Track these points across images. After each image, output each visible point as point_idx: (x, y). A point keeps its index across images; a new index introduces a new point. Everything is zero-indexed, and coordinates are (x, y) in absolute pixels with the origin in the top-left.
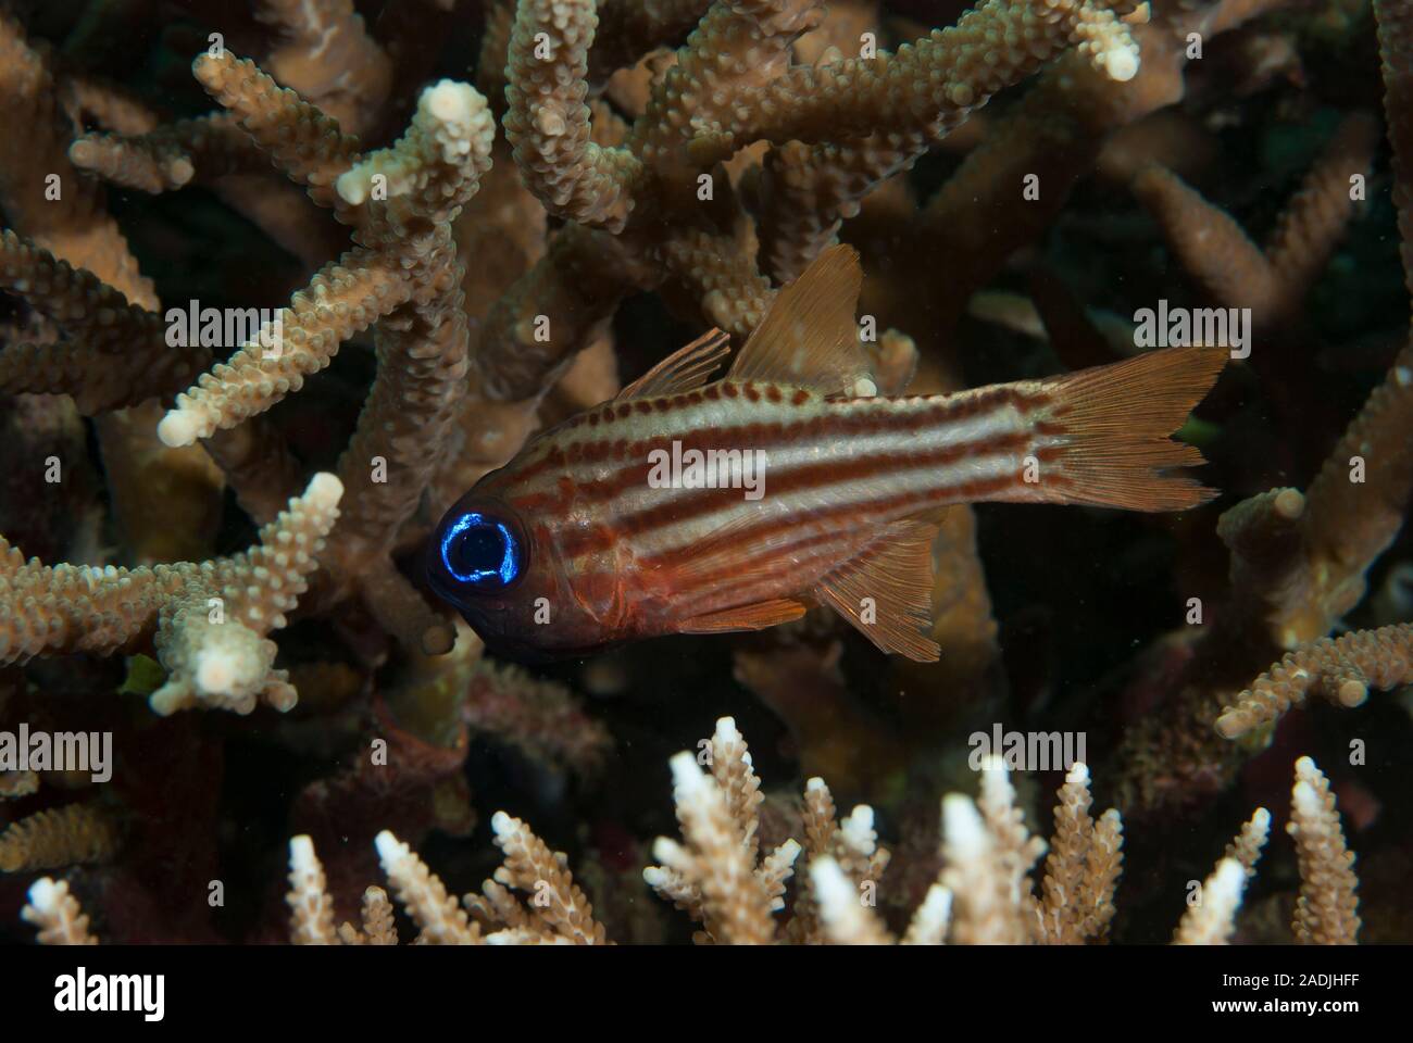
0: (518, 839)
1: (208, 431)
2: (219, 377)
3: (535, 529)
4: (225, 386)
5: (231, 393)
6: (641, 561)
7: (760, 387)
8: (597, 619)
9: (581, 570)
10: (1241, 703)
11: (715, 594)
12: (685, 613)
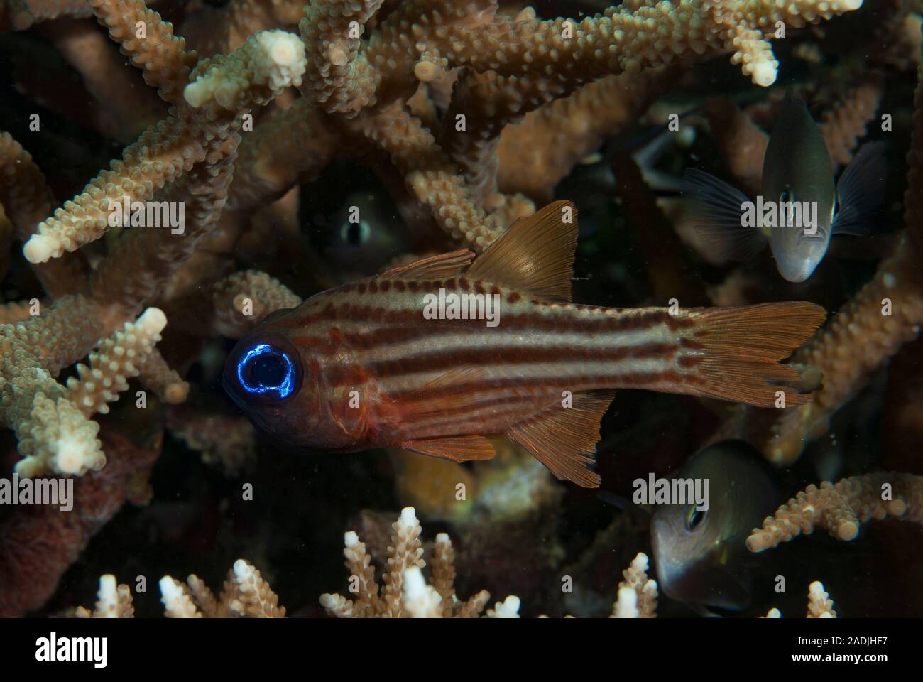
0: (251, 581)
1: (59, 253)
2: (68, 211)
3: (308, 362)
4: (74, 219)
5: (77, 226)
6: (382, 396)
7: (486, 285)
8: (346, 432)
9: (340, 396)
10: (767, 527)
11: (433, 426)
12: (409, 436)
